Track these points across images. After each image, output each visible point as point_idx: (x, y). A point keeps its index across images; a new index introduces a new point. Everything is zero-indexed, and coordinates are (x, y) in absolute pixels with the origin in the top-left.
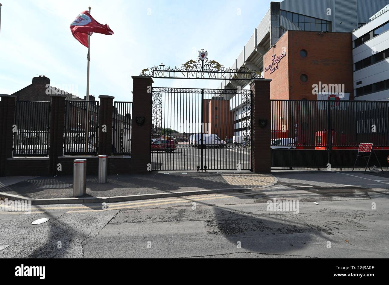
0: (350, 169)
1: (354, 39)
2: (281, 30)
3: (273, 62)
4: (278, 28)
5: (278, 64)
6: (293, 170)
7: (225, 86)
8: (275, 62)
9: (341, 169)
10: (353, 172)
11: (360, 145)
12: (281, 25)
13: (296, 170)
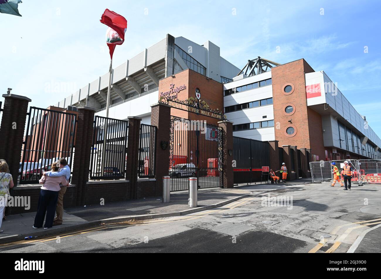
0: (259, 183)
1: (224, 90)
2: (174, 62)
3: (171, 90)
4: (172, 59)
5: (177, 94)
6: (238, 185)
7: (88, 95)
8: (173, 91)
9: (255, 183)
10: (261, 184)
11: (262, 168)
12: (175, 57)
13: (240, 185)
